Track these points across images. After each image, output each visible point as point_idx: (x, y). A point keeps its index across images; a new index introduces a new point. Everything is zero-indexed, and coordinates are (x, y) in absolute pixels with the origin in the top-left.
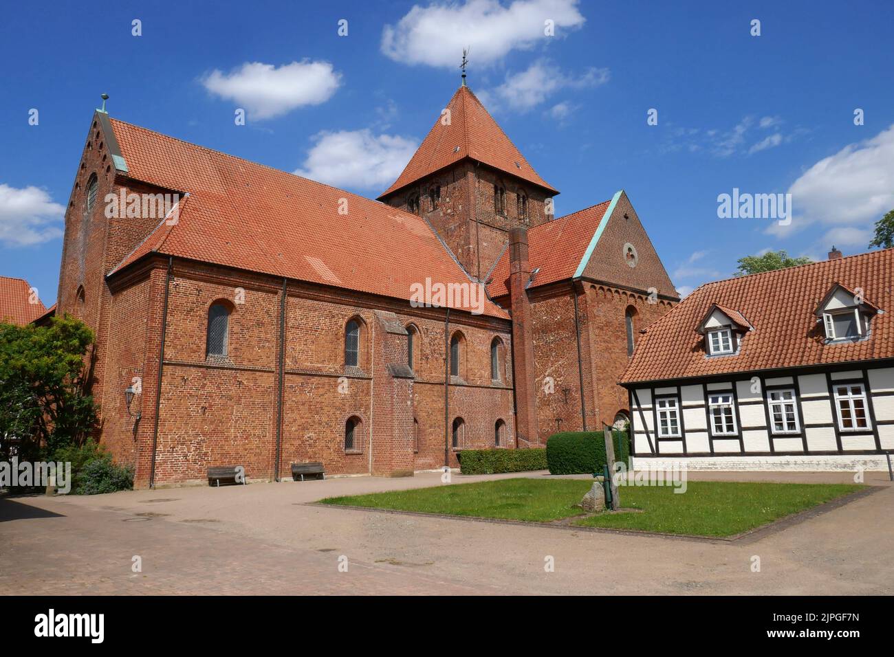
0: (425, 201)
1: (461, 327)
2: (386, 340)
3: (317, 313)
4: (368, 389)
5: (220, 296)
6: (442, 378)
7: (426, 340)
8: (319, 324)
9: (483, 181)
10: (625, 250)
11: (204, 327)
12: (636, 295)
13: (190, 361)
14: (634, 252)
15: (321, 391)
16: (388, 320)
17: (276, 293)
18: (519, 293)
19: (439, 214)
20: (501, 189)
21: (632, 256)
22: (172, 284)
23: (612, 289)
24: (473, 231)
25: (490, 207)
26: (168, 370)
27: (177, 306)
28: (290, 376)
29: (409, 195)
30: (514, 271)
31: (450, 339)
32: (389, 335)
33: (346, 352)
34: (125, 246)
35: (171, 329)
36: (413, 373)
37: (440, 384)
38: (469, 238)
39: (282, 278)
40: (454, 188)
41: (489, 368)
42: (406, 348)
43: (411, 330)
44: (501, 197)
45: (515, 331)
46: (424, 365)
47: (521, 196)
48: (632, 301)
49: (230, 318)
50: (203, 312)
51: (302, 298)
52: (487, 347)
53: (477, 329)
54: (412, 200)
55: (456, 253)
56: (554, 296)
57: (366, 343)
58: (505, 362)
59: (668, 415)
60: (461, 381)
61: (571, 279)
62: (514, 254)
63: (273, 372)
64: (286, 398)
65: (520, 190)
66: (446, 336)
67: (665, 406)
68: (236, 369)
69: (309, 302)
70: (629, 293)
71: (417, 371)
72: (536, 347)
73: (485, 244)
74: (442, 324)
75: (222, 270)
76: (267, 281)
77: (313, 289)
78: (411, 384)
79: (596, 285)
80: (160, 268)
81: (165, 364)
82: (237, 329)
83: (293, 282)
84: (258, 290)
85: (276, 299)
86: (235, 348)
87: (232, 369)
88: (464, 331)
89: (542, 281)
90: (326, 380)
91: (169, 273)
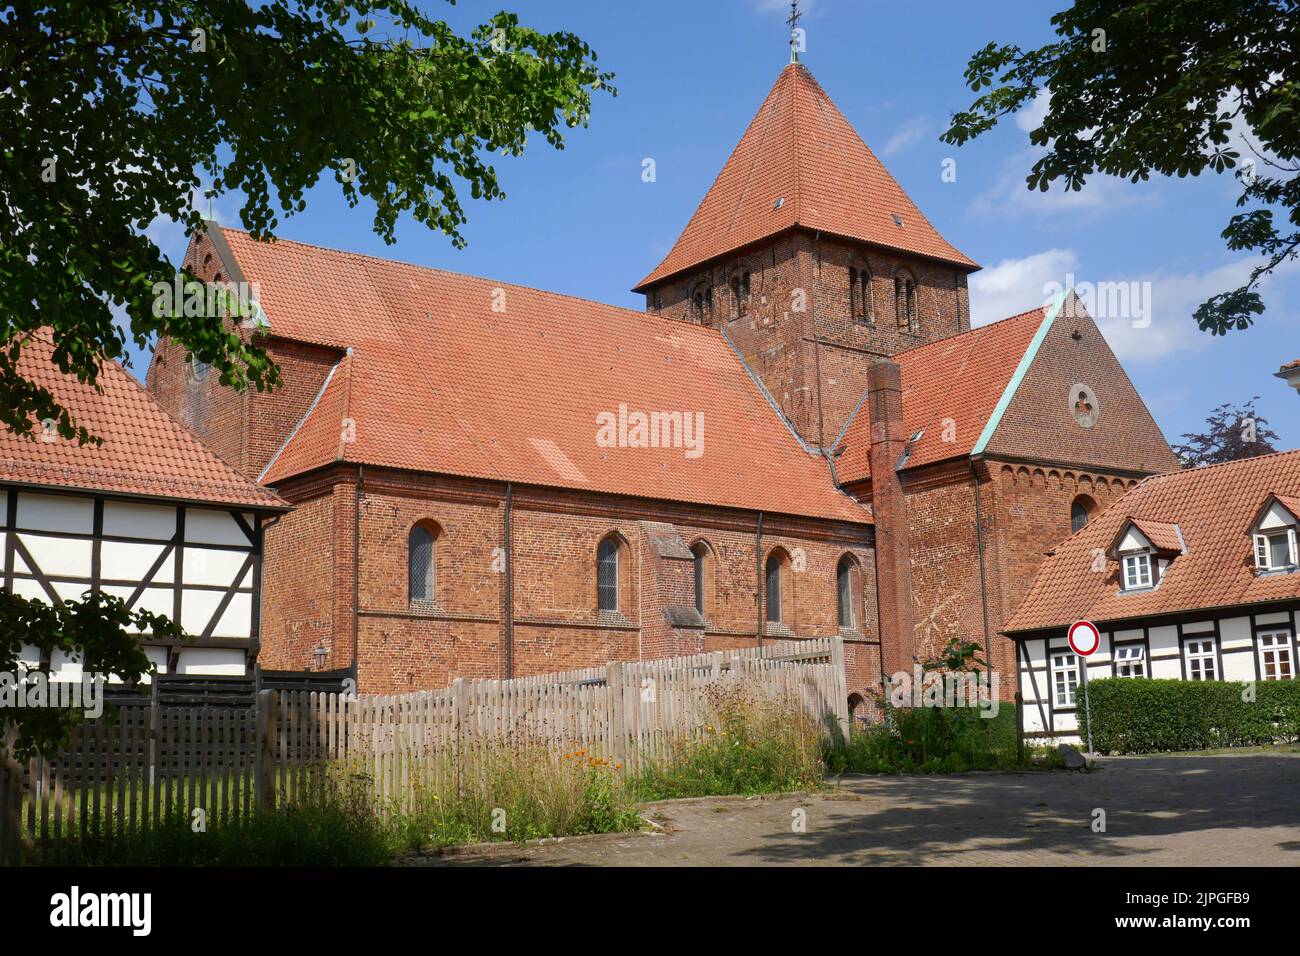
0: (722, 296)
1: (782, 541)
2: (660, 568)
3: (555, 532)
4: (635, 645)
5: (422, 516)
6: (752, 625)
7: (725, 565)
8: (559, 548)
9: (827, 265)
10: (1073, 398)
11: (405, 561)
12: (1094, 477)
13: (390, 610)
14: (1092, 399)
15: (565, 649)
16: (663, 537)
17: (496, 505)
18: (884, 479)
19: (749, 325)
20: (864, 274)
21: (1088, 407)
22: (362, 503)
23: (1045, 469)
24: (810, 360)
25: (841, 312)
26: (364, 622)
27: (369, 534)
28: (521, 627)
29: (692, 285)
30: (876, 438)
31: (764, 562)
32: (665, 562)
33: (598, 588)
34: (272, 440)
35: (364, 565)
36: (703, 620)
37: (750, 636)
38: (802, 374)
39: (505, 484)
40: (775, 279)
41: (834, 607)
42: (691, 580)
43: (698, 549)
44: (864, 289)
45: (879, 543)
46: (723, 607)
47: (904, 281)
48: (1085, 488)
49: (435, 545)
50: (402, 541)
51: (533, 510)
52: (829, 573)
53: (810, 542)
54: (699, 295)
55: (779, 399)
56: (944, 484)
57: (632, 573)
58: (864, 596)
59: (1066, 676)
60: (784, 630)
61: (967, 456)
62: (877, 408)
63: (497, 622)
64: (517, 661)
65: (902, 271)
66: (758, 557)
67: (1062, 664)
68: (448, 620)
69: (543, 516)
70: (1078, 474)
71: (711, 616)
72: (915, 570)
73: (832, 382)
74: (750, 538)
75: (424, 478)
76: (484, 489)
77: (546, 496)
78: (701, 637)
79: (1012, 465)
80: (347, 483)
81: (360, 614)
82: (446, 561)
83: (520, 488)
84: (471, 503)
85: (496, 514)
86: (446, 590)
87: (443, 619)
88: (787, 547)
89: (925, 456)
90: (572, 632)
91: (358, 488)
